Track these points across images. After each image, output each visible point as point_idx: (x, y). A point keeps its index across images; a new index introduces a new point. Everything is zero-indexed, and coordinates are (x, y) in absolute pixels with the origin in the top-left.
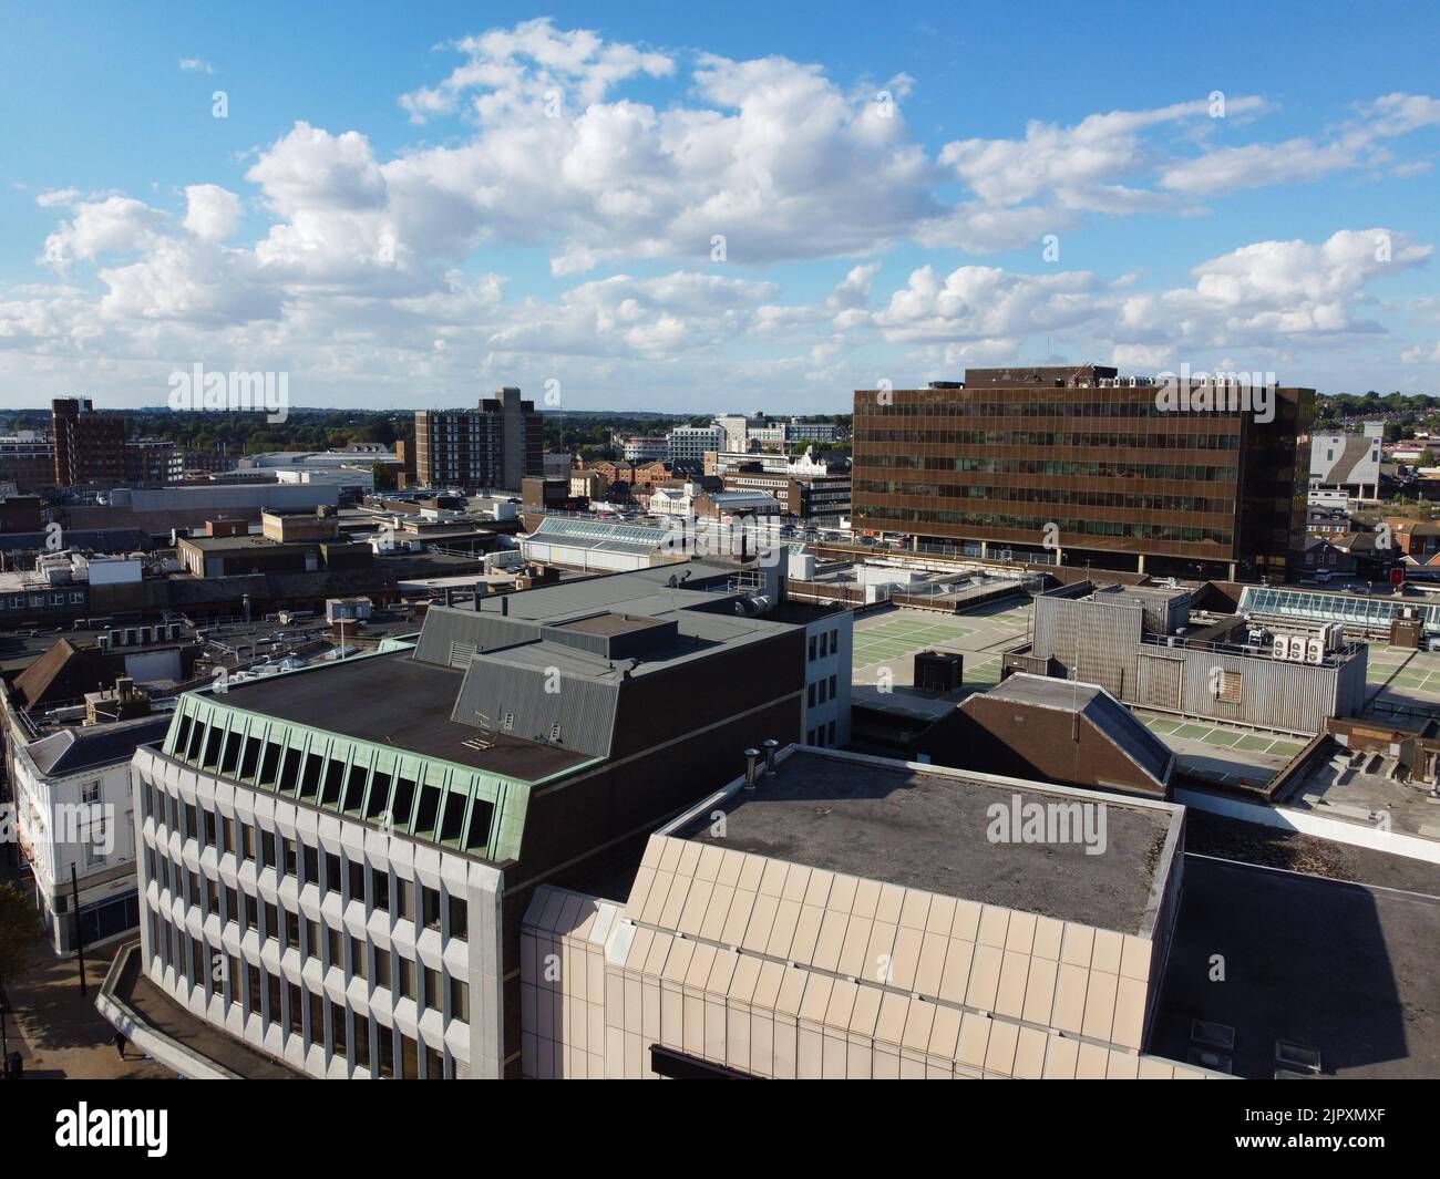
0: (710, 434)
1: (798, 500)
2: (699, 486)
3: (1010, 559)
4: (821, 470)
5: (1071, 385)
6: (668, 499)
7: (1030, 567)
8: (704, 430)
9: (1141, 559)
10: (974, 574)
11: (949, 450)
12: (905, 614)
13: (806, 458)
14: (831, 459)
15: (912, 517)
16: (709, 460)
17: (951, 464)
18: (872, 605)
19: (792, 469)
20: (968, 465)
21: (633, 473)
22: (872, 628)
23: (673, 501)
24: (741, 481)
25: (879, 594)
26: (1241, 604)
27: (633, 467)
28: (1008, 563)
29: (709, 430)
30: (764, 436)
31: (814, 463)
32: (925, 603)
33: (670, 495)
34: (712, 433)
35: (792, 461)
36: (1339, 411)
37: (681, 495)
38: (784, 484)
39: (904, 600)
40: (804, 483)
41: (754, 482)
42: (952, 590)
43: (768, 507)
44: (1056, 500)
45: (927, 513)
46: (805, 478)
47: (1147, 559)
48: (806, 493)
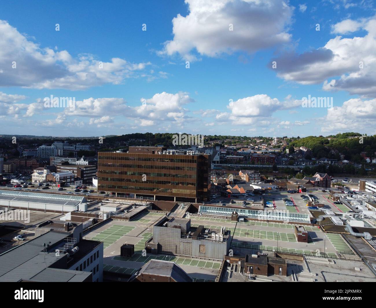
0: (51, 148)
1: (80, 174)
2: (49, 170)
3: (142, 199)
4: (86, 163)
5: (156, 153)
6: (38, 175)
7: (148, 201)
8: (50, 147)
9: (175, 198)
10: (133, 205)
11: (125, 169)
12: (115, 222)
13: (82, 159)
14: (89, 159)
15: (115, 187)
16: (51, 159)
17: (126, 173)
18: (105, 220)
19: (78, 162)
20: (130, 173)
21: (26, 163)
22: (106, 230)
23: (40, 175)
24: (62, 167)
25: (107, 216)
26: (199, 211)
27: (26, 160)
28: (142, 200)
29: (51, 147)
30: (69, 148)
31: (84, 161)
32: (120, 218)
33: (39, 173)
34: (52, 148)
35: (78, 160)
36: (209, 140)
37: (43, 173)
38: (76, 168)
39: (114, 217)
40: (82, 168)
41: (67, 168)
42: (128, 212)
43: (71, 176)
44: (154, 183)
45: (119, 186)
46: (82, 166)
47: (176, 198)
48: (82, 171)
